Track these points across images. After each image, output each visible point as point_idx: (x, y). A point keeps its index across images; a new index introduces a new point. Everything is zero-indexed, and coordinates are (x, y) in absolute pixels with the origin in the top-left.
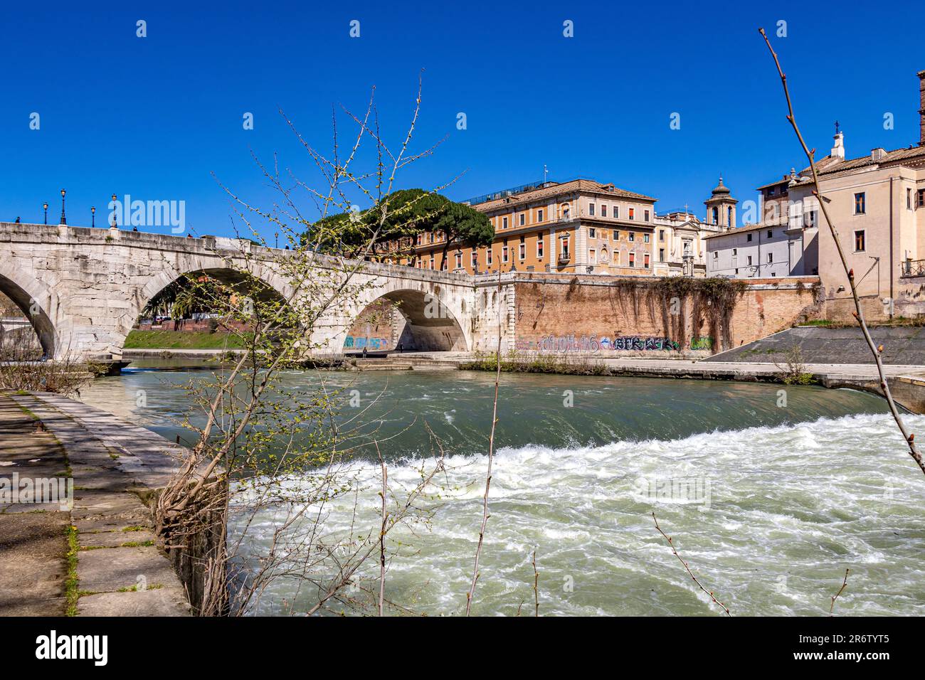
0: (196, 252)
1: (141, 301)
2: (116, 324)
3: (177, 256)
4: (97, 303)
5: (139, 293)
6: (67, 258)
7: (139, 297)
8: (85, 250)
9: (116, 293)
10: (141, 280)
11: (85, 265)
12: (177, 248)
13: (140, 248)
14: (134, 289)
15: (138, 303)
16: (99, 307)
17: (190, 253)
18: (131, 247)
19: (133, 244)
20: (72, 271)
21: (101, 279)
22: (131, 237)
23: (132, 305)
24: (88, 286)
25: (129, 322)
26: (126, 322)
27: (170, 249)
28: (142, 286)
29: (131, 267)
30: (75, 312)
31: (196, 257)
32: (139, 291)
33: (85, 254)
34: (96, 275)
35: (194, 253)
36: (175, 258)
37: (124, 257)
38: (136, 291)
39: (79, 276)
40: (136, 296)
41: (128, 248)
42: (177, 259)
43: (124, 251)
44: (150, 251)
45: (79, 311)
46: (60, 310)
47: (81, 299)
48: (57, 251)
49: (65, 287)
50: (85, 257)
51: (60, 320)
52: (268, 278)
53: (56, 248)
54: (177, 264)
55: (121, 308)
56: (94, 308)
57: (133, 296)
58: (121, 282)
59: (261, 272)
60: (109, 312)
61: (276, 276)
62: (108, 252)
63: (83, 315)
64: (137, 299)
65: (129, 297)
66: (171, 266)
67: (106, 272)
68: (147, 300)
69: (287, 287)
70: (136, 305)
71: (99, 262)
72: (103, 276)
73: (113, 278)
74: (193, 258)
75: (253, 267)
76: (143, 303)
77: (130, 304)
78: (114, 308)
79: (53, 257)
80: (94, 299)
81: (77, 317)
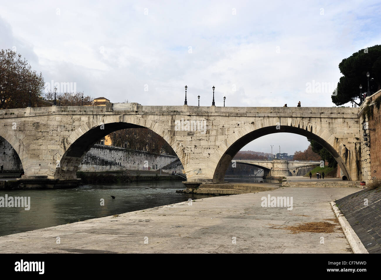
0: (100, 114)
1: (66, 145)
2: (52, 159)
3: (89, 118)
4: (43, 147)
5: (65, 141)
6: (29, 125)
7: (66, 143)
8: (37, 119)
9: (52, 142)
10: (67, 133)
11: (37, 128)
12: (89, 113)
14: (63, 138)
15: (65, 147)
16: (43, 150)
17: (96, 115)
19: (63, 113)
20: (31, 131)
21: (45, 134)
22: (62, 110)
24: (38, 138)
25: (59, 158)
26: (58, 158)
28: (67, 137)
29: (61, 126)
30: (31, 152)
31: (101, 117)
32: (65, 139)
33: (38, 121)
34: (43, 132)
36: (87, 119)
37: (58, 121)
38: (64, 140)
39: (34, 133)
40: (64, 143)
41: (61, 116)
43: (58, 117)
44: (73, 116)
45: (34, 152)
46: (24, 151)
47: (34, 145)
49: (27, 140)
50: (38, 123)
51: (24, 157)
52: (151, 126)
53: (24, 120)
54: (89, 122)
55: (55, 150)
56: (41, 150)
57: (62, 143)
58: (56, 135)
59: (145, 122)
60: (48, 152)
61: (157, 124)
62: (50, 119)
63: (35, 154)
64: (64, 144)
65: (60, 143)
66: (85, 123)
67: (48, 130)
68: (70, 145)
69: (166, 131)
70: (63, 148)
71: (45, 125)
72: (46, 133)
73: (51, 133)
74: (98, 118)
75: (139, 119)
76: (68, 146)
77: (60, 147)
78: (51, 150)
79: (23, 124)
80: (40, 145)
81: (32, 156)
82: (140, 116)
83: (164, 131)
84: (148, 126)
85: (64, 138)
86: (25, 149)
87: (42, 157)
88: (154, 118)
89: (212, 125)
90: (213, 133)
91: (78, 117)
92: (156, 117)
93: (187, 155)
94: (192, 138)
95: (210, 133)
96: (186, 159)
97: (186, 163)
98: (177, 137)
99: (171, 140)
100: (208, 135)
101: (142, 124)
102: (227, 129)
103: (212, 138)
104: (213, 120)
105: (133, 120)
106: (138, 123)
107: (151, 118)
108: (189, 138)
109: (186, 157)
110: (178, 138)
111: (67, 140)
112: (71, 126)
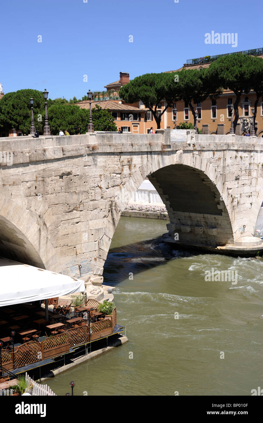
1: (115, 216)
2: (97, 248)
3: (142, 158)
4: (80, 227)
5: (114, 208)
6: (53, 178)
7: (114, 212)
8: (68, 165)
9: (96, 212)
10: (114, 192)
11: (69, 183)
14: (110, 203)
15: (113, 219)
16: (83, 232)
17: (151, 152)
18: (106, 153)
21: (82, 197)
24: (72, 208)
25: (106, 243)
28: (115, 199)
29: (106, 177)
30: (61, 242)
31: (156, 156)
32: (114, 205)
33: (69, 170)
34: (79, 193)
35: (154, 152)
36: (139, 160)
37: (101, 168)
38: (111, 205)
39: (63, 197)
40: (112, 212)
41: (104, 156)
42: (142, 161)
43: (100, 160)
44: (121, 155)
45: (66, 241)
46: (49, 243)
47: (66, 225)
48: (44, 171)
49: (53, 215)
50: (69, 174)
51: (50, 255)
52: (207, 168)
54: (142, 167)
55: (100, 229)
56: (78, 234)
57: (109, 212)
58: (100, 198)
59: (201, 163)
60: (91, 235)
61: (211, 165)
62: (88, 164)
63: (69, 245)
64: (112, 215)
65: (106, 213)
66: (138, 169)
67: (87, 188)
68: (120, 214)
69: (219, 175)
70: (111, 221)
71: (80, 177)
72: (85, 194)
74: (153, 158)
75: (196, 158)
76: (117, 218)
77: (108, 222)
78: (95, 229)
79: (40, 179)
80: (78, 223)
81: (65, 248)
82: (197, 152)
83: (217, 176)
84: (203, 169)
85: (111, 201)
86: (49, 237)
87: (81, 249)
88: (209, 155)
91: (128, 156)
92: (211, 154)
94: (238, 182)
95: (252, 175)
98: (227, 183)
99: (222, 189)
101: (197, 166)
103: (254, 182)
105: (189, 158)
106: (194, 164)
107: (206, 155)
108: (236, 184)
110: (228, 185)
111: (116, 204)
112: (119, 175)
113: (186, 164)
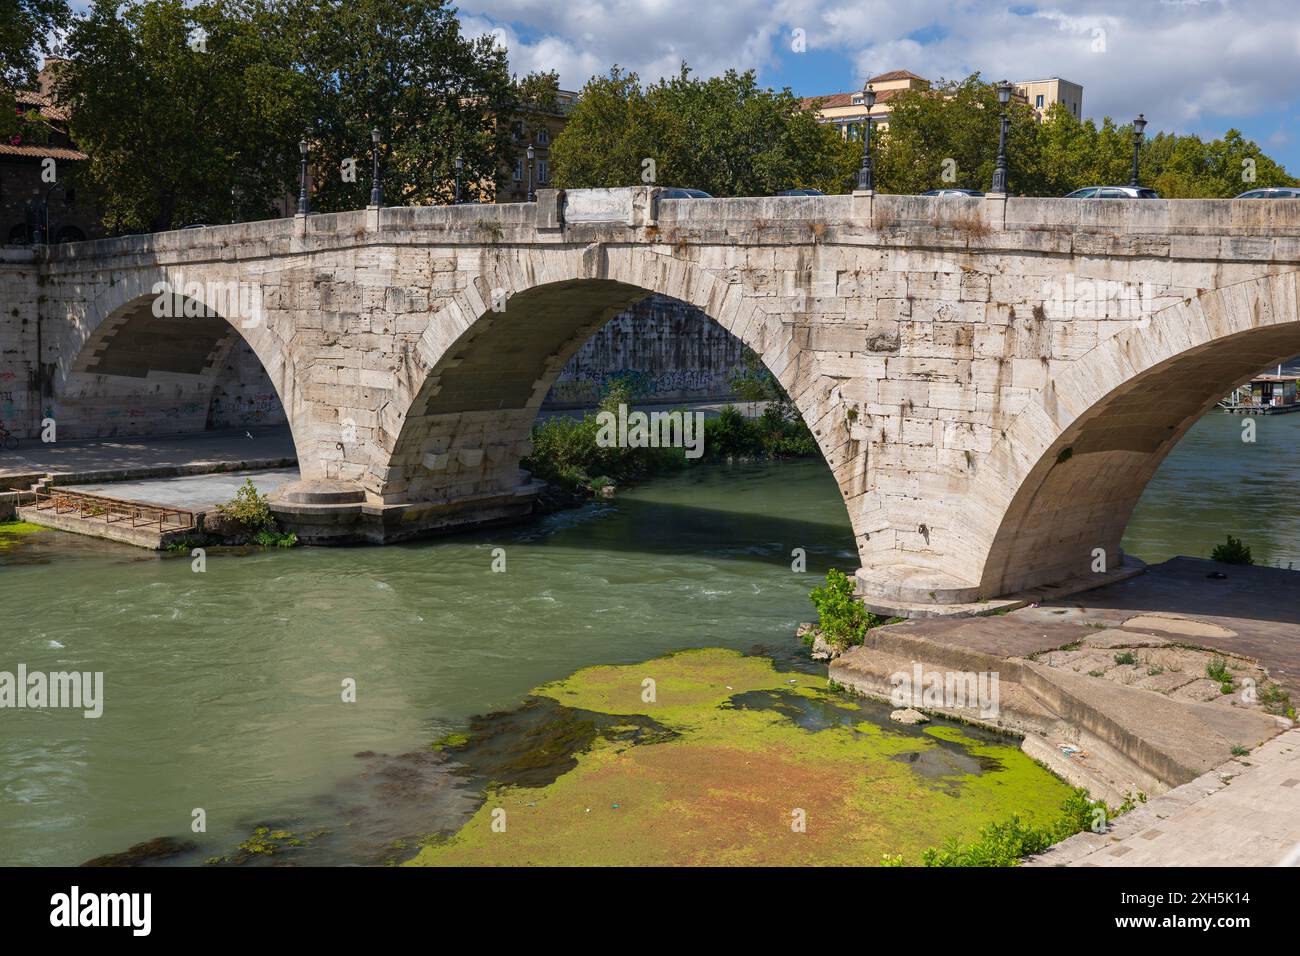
0: (518, 241)
1: (414, 372)
2: (374, 425)
3: (482, 258)
4: (346, 377)
5: (410, 355)
6: (306, 284)
7: (412, 364)
8: (326, 264)
9: (373, 356)
10: (412, 322)
11: (327, 297)
12: (480, 238)
13: (411, 245)
14: (403, 344)
15: (409, 377)
16: (348, 386)
17: (509, 246)
18: (397, 245)
19: (401, 238)
20: (310, 311)
21: (350, 323)
22: (399, 222)
23: (400, 381)
24: (332, 340)
25: (394, 422)
26: (390, 421)
27: (466, 241)
28: (416, 337)
29: (396, 291)
30: (314, 394)
31: (523, 254)
32: (411, 349)
33: (329, 271)
34: (344, 316)
35: (518, 246)
36: (477, 261)
37: (386, 272)
38: (405, 349)
39: (318, 318)
40: (406, 363)
41: (394, 249)
42: (483, 265)
43: (386, 257)
44: (432, 250)
45: (322, 394)
46: (297, 389)
47: (324, 368)
48: (292, 270)
49: (303, 345)
50: (328, 278)
52: (712, 300)
53: (289, 266)
54: (483, 277)
55: (381, 390)
56: (341, 388)
57: (401, 361)
58: (381, 331)
59: (689, 281)
60: (363, 398)
61: (736, 289)
62: (364, 264)
63: (327, 403)
64: (408, 368)
65: (395, 362)
66: (470, 282)
67: (358, 309)
68: (426, 371)
69: (775, 326)
70: (406, 382)
71: (347, 288)
72: (353, 318)
73: (368, 321)
74: (515, 258)
75: (665, 265)
76: (420, 378)
77: (397, 380)
78: (370, 388)
79: (287, 283)
80: (339, 367)
81: (319, 407)
82: (668, 250)
83: (764, 327)
84: (700, 300)
85: (406, 341)
86: (298, 381)
87: (347, 417)
88: (724, 257)
89: (984, 298)
90: (992, 344)
91: (448, 252)
92: (735, 257)
93: (862, 448)
94: (886, 362)
95: (976, 344)
96: (859, 470)
97: (857, 490)
98: (820, 355)
99: (793, 372)
100: (963, 351)
101: (674, 291)
102: (1058, 327)
103: (986, 373)
104: (992, 270)
105: (639, 266)
106: (659, 283)
107: (709, 257)
108: (872, 366)
109: (860, 459)
110: (826, 362)
111: (415, 350)
112: (426, 291)
113: (628, 282)
